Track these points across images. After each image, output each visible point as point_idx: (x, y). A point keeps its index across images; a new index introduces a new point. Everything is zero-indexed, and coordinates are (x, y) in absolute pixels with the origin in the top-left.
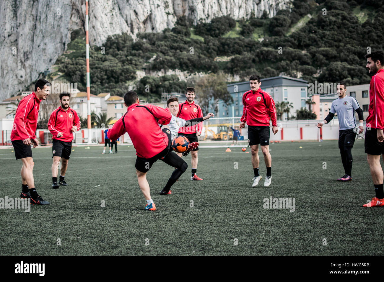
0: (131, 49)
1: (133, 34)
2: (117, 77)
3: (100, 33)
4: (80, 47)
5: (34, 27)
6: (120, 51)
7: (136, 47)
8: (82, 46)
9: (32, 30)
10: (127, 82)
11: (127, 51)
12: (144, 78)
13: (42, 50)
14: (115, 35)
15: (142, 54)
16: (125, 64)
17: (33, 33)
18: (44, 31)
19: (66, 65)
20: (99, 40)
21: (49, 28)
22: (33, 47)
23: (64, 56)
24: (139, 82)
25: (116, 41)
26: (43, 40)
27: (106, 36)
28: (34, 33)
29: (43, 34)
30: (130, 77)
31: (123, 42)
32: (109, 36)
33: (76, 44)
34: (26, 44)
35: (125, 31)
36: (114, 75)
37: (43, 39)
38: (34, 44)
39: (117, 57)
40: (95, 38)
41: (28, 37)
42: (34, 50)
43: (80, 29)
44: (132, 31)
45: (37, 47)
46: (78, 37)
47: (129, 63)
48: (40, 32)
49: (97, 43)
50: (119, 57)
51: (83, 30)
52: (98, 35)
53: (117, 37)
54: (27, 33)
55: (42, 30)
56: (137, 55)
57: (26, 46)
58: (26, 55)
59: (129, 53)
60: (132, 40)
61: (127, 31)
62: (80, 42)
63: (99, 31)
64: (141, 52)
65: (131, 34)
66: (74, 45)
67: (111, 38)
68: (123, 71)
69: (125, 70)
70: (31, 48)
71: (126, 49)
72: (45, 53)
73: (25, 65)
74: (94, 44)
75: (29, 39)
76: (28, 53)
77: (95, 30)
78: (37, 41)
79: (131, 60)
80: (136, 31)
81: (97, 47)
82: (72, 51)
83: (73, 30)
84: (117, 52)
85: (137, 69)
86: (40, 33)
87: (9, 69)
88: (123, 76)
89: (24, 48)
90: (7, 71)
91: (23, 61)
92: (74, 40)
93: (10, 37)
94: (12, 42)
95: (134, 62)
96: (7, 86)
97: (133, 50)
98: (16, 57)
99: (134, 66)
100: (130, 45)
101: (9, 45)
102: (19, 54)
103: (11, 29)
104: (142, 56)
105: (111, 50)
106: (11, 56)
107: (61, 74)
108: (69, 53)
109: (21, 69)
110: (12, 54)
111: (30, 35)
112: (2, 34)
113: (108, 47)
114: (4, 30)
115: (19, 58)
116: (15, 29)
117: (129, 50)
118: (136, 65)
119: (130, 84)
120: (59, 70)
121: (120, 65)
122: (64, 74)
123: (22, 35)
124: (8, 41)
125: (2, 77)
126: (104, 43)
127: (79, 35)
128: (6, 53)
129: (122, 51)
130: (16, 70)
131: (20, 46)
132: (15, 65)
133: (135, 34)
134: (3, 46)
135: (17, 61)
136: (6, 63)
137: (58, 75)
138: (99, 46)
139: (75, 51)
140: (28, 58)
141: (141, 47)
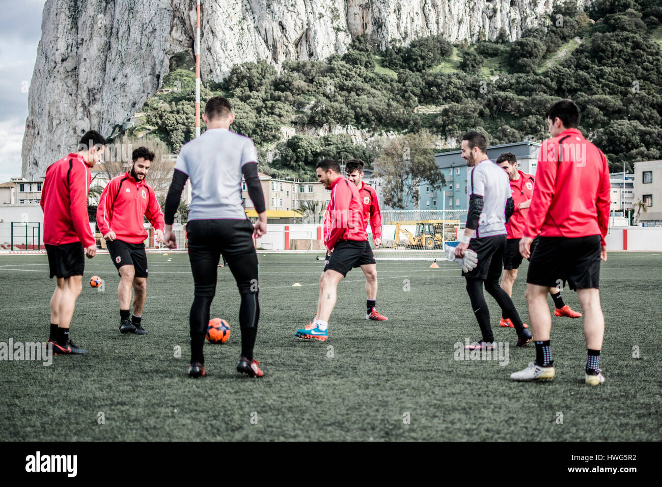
0: (273, 88)
1: (276, 63)
3: (220, 60)
5: (107, 46)
6: (254, 92)
7: (282, 85)
8: (190, 82)
9: (103, 52)
10: (265, 144)
11: (266, 92)
12: (294, 138)
13: (119, 86)
14: (246, 63)
15: (291, 98)
16: (262, 113)
17: (104, 57)
18: (123, 54)
19: (160, 112)
20: (218, 71)
21: (133, 49)
22: (104, 81)
23: (156, 98)
24: (285, 144)
25: (248, 74)
26: (121, 69)
27: (231, 65)
28: (106, 57)
29: (122, 59)
30: (271, 138)
31: (260, 77)
32: (234, 65)
33: (178, 77)
34: (93, 76)
35: (263, 57)
37: (122, 67)
38: (107, 76)
39: (248, 101)
40: (212, 67)
41: (95, 64)
42: (106, 86)
43: (187, 51)
44: (275, 58)
45: (111, 80)
46: (182, 65)
47: (269, 113)
48: (116, 55)
49: (215, 76)
50: (251, 103)
51: (191, 53)
52: (216, 63)
53: (249, 66)
54: (95, 57)
55: (120, 52)
56: (283, 99)
57: (92, 79)
58: (91, 94)
59: (269, 95)
60: (275, 72)
61: (267, 58)
62: (185, 74)
63: (219, 55)
64: (289, 93)
65: (274, 63)
66: (175, 79)
67: (238, 68)
68: (258, 126)
69: (262, 124)
70: (101, 82)
71: (263, 87)
72: (124, 91)
73: (89, 112)
74: (209, 78)
75: (97, 67)
76: (95, 91)
77: (211, 54)
78: (112, 70)
79: (272, 107)
80: (282, 58)
81: (215, 83)
82: (170, 90)
83: (173, 53)
84: (248, 93)
85: (282, 123)
86: (118, 57)
87: (62, 117)
88: (258, 135)
89: (88, 81)
90: (58, 122)
91: (87, 104)
92: (175, 70)
93: (65, 62)
94: (68, 72)
95: (277, 111)
96: (59, 146)
97: (275, 90)
98: (74, 97)
99: (277, 118)
100: (272, 81)
101: (63, 76)
102: (79, 92)
103: (67, 49)
104: (290, 102)
105: (238, 90)
106: (66, 95)
107: (152, 128)
108: (165, 93)
109: (82, 119)
110: (67, 91)
111: (99, 61)
112: (51, 58)
113: (233, 84)
114: (54, 51)
115: (80, 100)
116: (75, 49)
117: (268, 91)
118: (280, 116)
119: (270, 149)
120: (149, 122)
121: (253, 114)
122: (156, 128)
123: (85, 59)
124: (62, 70)
125: (50, 130)
126: (226, 76)
127: (184, 62)
128: (57, 90)
129: (257, 91)
130: (74, 120)
131: (82, 79)
132: (72, 110)
133: (280, 63)
134: (53, 78)
135: (77, 104)
136: (57, 107)
137: (146, 129)
138: (217, 82)
139: (176, 89)
140: (95, 100)
141: (290, 85)
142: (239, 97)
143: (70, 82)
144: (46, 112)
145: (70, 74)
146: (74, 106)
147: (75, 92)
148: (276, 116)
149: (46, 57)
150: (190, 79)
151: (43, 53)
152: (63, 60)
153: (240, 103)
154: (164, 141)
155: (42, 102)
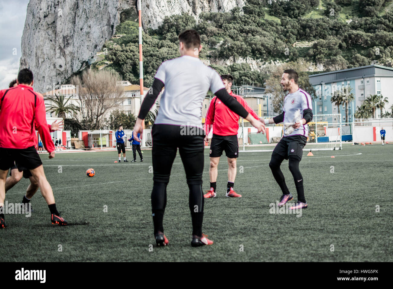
3: (156, 14)
4: (132, 30)
5: (76, 6)
7: (200, 30)
8: (134, 29)
9: (73, 10)
13: (85, 34)
14: (174, 16)
15: (206, 39)
17: (74, 14)
18: (87, 11)
19: (114, 51)
20: (155, 21)
21: (94, 8)
22: (74, 31)
23: (111, 42)
25: (176, 23)
26: (86, 22)
27: (163, 17)
28: (76, 13)
29: (86, 15)
31: (184, 25)
32: (166, 17)
33: (126, 26)
34: (66, 27)
35: (186, 11)
37: (87, 20)
38: (76, 27)
40: (150, 19)
41: (68, 19)
42: (76, 34)
43: (132, 8)
44: (194, 11)
45: (79, 30)
46: (129, 18)
49: (152, 25)
51: (135, 9)
52: (153, 16)
54: (67, 14)
55: (85, 10)
57: (66, 29)
58: (65, 40)
60: (194, 21)
61: (189, 11)
62: (131, 24)
63: (155, 10)
64: (205, 36)
65: (194, 15)
66: (124, 28)
67: (169, 19)
70: (72, 32)
72: (89, 37)
73: (64, 52)
74: (148, 26)
75: (69, 21)
76: (68, 38)
77: (149, 10)
78: (80, 22)
80: (199, 11)
82: (121, 35)
83: (123, 9)
86: (83, 13)
87: (46, 57)
89: (63, 31)
90: (43, 60)
91: (62, 47)
92: (124, 21)
94: (49, 25)
96: (44, 77)
98: (53, 43)
101: (45, 28)
102: (57, 39)
103: (48, 9)
104: (206, 42)
105: (169, 34)
106: (47, 41)
107: (109, 63)
108: (118, 38)
109: (59, 58)
110: (49, 38)
111: (70, 16)
112: (37, 15)
113: (165, 30)
114: (39, 10)
115: (57, 44)
116: (53, 8)
120: (107, 58)
122: (112, 62)
123: (60, 16)
124: (44, 23)
126: (160, 25)
127: (131, 16)
128: (41, 38)
130: (54, 59)
131: (59, 29)
132: (52, 51)
133: (198, 14)
134: (38, 29)
135: (55, 47)
136: (42, 50)
137: (105, 63)
138: (154, 29)
139: (125, 35)
140: (68, 44)
141: (205, 30)
142: (169, 39)
143: (50, 32)
144: (34, 53)
145: (50, 26)
146: (54, 48)
147: (54, 39)
149: (33, 15)
150: (135, 27)
152: (45, 17)
153: (170, 43)
154: (118, 71)
155: (31, 46)
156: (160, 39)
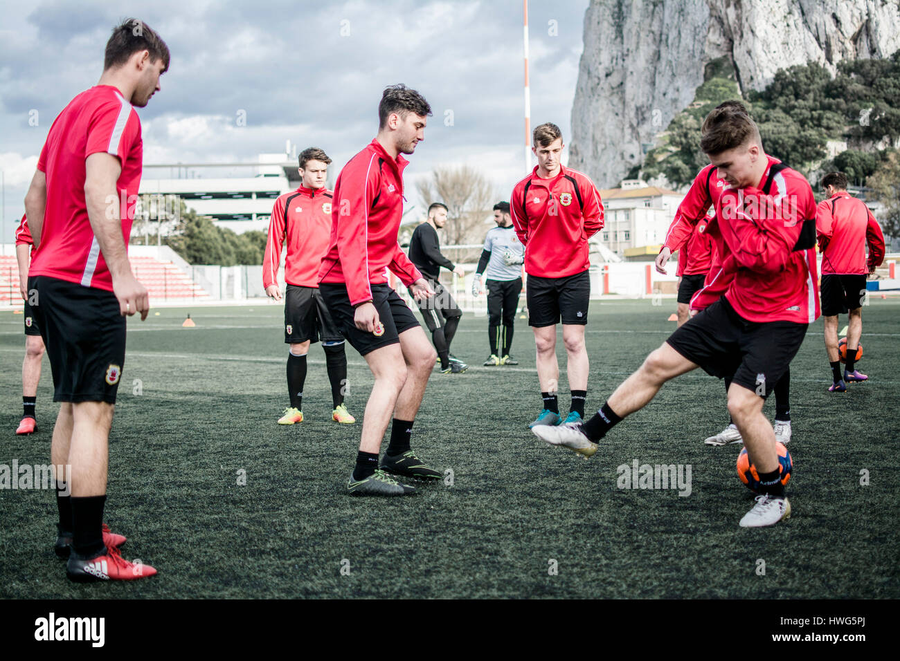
0: (823, 94)
1: (831, 64)
2: (785, 153)
3: (762, 64)
4: (721, 93)
5: (656, 57)
6: (800, 101)
7: (833, 90)
8: (725, 92)
9: (652, 63)
10: (807, 163)
11: (815, 100)
12: (844, 154)
13: (670, 102)
14: (792, 67)
15: (844, 106)
16: (806, 126)
17: (653, 69)
18: (674, 64)
19: (685, 130)
20: (760, 78)
21: (684, 58)
22: (653, 97)
23: (686, 114)
24: (832, 163)
25: (794, 80)
26: (671, 82)
27: (775, 71)
28: (655, 68)
29: (672, 70)
30: (814, 155)
31: (809, 82)
32: (779, 69)
33: (713, 87)
34: (641, 91)
35: (814, 58)
36: (780, 150)
37: (672, 79)
38: (657, 91)
39: (792, 112)
40: (753, 74)
41: (643, 78)
42: (656, 102)
43: (725, 56)
44: (829, 59)
45: (661, 95)
46: (718, 73)
47: (815, 125)
48: (666, 66)
49: (756, 84)
50: (796, 114)
51: (731, 59)
52: (758, 68)
53: (796, 70)
54: (642, 70)
55: (671, 62)
56: (834, 107)
57: (640, 95)
58: (640, 113)
59: (818, 104)
60: (828, 76)
61: (819, 58)
62: (721, 84)
63: (761, 59)
64: (841, 100)
65: (828, 65)
66: (710, 90)
67: (783, 73)
68: (798, 141)
69: (803, 139)
70: (651, 99)
71: (811, 95)
72: (676, 108)
73: (638, 133)
74: (750, 86)
75: (646, 81)
76: (644, 109)
77: (752, 58)
78: (662, 83)
79: (820, 118)
80: (837, 58)
81: (756, 92)
82: (702, 103)
83: (710, 59)
84: (793, 102)
85: (830, 136)
86: (668, 68)
87: (608, 141)
88: (798, 152)
89: (636, 98)
90: (603, 146)
91: (635, 125)
92: (709, 79)
93: (609, 78)
94: (613, 88)
95: (824, 122)
96: (605, 175)
97: (826, 97)
98: (620, 117)
99: (824, 130)
100: (823, 86)
101: (608, 94)
102: (626, 111)
103: (612, 62)
104: (842, 110)
105: (782, 99)
106: (611, 116)
107: (674, 149)
108: (697, 107)
109: (630, 142)
110: (613, 111)
111: (647, 74)
112: (594, 73)
113: (776, 92)
114: (597, 64)
115: (627, 120)
116: (620, 61)
117: (818, 98)
118: (828, 128)
119: (813, 169)
120: (672, 142)
121: (794, 128)
122: (679, 149)
123: (632, 73)
124: (606, 87)
125: (595, 157)
126: (769, 84)
127: (721, 70)
128: (602, 109)
129: (804, 100)
130: (621, 144)
131: (628, 96)
132: (619, 133)
133: (834, 63)
134: (596, 97)
135: (624, 125)
136: (603, 130)
137: (667, 151)
138: (759, 91)
139: (709, 102)
140: (644, 119)
141: (844, 90)
142: (781, 108)
143: (616, 100)
144: (590, 136)
145: (615, 91)
146: (621, 127)
147: (621, 111)
148: (823, 129)
149: (589, 73)
150: (727, 89)
151: (585, 67)
152: (607, 75)
153: (782, 114)
154: (687, 164)
155: (585, 124)
156: (766, 108)
